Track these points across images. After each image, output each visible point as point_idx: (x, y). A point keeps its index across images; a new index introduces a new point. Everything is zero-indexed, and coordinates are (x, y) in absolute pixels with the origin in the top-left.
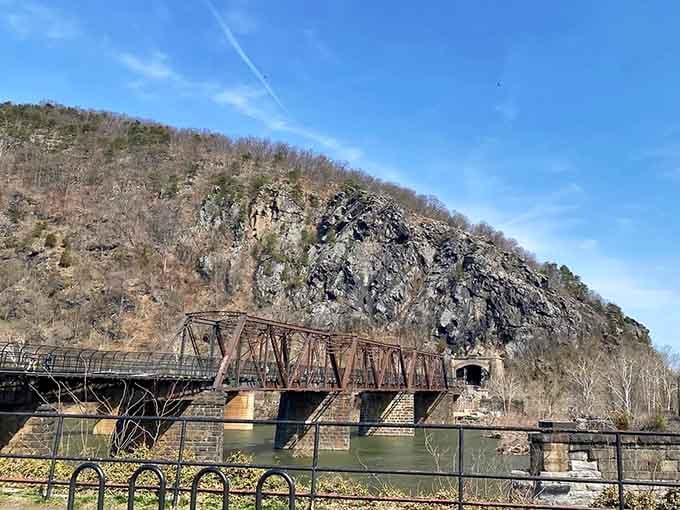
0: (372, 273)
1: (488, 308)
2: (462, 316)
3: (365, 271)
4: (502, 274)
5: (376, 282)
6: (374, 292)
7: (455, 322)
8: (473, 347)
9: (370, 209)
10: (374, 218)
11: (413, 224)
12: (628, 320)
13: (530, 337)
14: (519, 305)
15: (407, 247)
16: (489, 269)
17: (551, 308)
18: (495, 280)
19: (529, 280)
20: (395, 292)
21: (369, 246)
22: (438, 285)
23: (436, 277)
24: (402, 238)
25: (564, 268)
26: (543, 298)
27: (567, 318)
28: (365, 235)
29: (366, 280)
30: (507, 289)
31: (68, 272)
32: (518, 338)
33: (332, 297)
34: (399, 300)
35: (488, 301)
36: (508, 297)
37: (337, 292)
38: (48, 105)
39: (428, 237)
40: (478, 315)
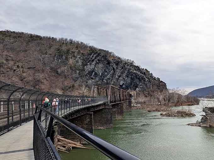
0: (102, 72)
1: (131, 80)
2: (125, 82)
3: (100, 72)
4: (135, 71)
5: (103, 75)
6: (102, 77)
7: (123, 84)
8: (128, 90)
9: (100, 56)
10: (101, 58)
11: (111, 59)
12: (161, 81)
13: (142, 86)
14: (139, 79)
15: (110, 65)
16: (132, 70)
17: (146, 79)
18: (133, 73)
19: (141, 73)
20: (108, 77)
21: (101, 65)
22: (119, 75)
23: (118, 73)
24: (109, 63)
26: (145, 77)
27: (150, 81)
28: (99, 62)
29: (100, 74)
30: (136, 75)
31: (24, 74)
32: (138, 87)
33: (92, 78)
34: (109, 79)
35: (132, 78)
36: (136, 77)
37: (93, 77)
38: (7, 31)
39: (115, 63)
40: (129, 82)
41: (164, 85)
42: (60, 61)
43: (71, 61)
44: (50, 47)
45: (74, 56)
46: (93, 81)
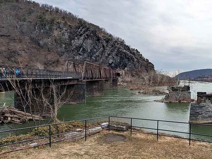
0: (91, 49)
1: (121, 59)
2: (115, 61)
3: (88, 48)
4: (124, 51)
5: (92, 51)
6: (91, 54)
7: (113, 62)
8: (117, 68)
9: (89, 31)
10: (90, 33)
11: (101, 36)
12: (150, 63)
13: (130, 66)
14: (128, 58)
15: (100, 42)
16: (121, 50)
17: (135, 60)
19: (130, 52)
20: (97, 54)
21: (89, 41)
22: (108, 53)
23: (108, 51)
24: (98, 39)
25: (136, 50)
26: (134, 57)
27: (138, 62)
28: (88, 38)
29: (89, 50)
30: (126, 55)
33: (80, 55)
34: (98, 56)
35: (121, 57)
37: (81, 53)
39: (105, 40)
40: (118, 60)
41: (152, 66)
42: (42, 31)
43: (56, 33)
44: (30, 13)
45: (59, 27)
46: (81, 57)
